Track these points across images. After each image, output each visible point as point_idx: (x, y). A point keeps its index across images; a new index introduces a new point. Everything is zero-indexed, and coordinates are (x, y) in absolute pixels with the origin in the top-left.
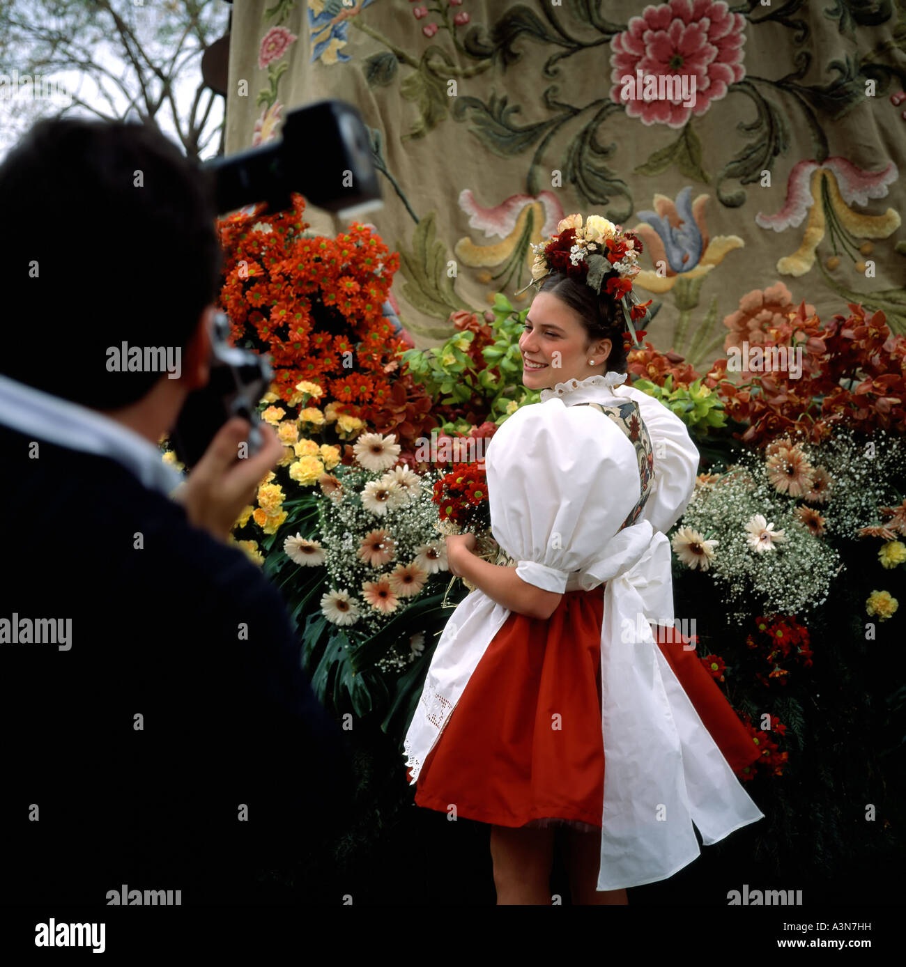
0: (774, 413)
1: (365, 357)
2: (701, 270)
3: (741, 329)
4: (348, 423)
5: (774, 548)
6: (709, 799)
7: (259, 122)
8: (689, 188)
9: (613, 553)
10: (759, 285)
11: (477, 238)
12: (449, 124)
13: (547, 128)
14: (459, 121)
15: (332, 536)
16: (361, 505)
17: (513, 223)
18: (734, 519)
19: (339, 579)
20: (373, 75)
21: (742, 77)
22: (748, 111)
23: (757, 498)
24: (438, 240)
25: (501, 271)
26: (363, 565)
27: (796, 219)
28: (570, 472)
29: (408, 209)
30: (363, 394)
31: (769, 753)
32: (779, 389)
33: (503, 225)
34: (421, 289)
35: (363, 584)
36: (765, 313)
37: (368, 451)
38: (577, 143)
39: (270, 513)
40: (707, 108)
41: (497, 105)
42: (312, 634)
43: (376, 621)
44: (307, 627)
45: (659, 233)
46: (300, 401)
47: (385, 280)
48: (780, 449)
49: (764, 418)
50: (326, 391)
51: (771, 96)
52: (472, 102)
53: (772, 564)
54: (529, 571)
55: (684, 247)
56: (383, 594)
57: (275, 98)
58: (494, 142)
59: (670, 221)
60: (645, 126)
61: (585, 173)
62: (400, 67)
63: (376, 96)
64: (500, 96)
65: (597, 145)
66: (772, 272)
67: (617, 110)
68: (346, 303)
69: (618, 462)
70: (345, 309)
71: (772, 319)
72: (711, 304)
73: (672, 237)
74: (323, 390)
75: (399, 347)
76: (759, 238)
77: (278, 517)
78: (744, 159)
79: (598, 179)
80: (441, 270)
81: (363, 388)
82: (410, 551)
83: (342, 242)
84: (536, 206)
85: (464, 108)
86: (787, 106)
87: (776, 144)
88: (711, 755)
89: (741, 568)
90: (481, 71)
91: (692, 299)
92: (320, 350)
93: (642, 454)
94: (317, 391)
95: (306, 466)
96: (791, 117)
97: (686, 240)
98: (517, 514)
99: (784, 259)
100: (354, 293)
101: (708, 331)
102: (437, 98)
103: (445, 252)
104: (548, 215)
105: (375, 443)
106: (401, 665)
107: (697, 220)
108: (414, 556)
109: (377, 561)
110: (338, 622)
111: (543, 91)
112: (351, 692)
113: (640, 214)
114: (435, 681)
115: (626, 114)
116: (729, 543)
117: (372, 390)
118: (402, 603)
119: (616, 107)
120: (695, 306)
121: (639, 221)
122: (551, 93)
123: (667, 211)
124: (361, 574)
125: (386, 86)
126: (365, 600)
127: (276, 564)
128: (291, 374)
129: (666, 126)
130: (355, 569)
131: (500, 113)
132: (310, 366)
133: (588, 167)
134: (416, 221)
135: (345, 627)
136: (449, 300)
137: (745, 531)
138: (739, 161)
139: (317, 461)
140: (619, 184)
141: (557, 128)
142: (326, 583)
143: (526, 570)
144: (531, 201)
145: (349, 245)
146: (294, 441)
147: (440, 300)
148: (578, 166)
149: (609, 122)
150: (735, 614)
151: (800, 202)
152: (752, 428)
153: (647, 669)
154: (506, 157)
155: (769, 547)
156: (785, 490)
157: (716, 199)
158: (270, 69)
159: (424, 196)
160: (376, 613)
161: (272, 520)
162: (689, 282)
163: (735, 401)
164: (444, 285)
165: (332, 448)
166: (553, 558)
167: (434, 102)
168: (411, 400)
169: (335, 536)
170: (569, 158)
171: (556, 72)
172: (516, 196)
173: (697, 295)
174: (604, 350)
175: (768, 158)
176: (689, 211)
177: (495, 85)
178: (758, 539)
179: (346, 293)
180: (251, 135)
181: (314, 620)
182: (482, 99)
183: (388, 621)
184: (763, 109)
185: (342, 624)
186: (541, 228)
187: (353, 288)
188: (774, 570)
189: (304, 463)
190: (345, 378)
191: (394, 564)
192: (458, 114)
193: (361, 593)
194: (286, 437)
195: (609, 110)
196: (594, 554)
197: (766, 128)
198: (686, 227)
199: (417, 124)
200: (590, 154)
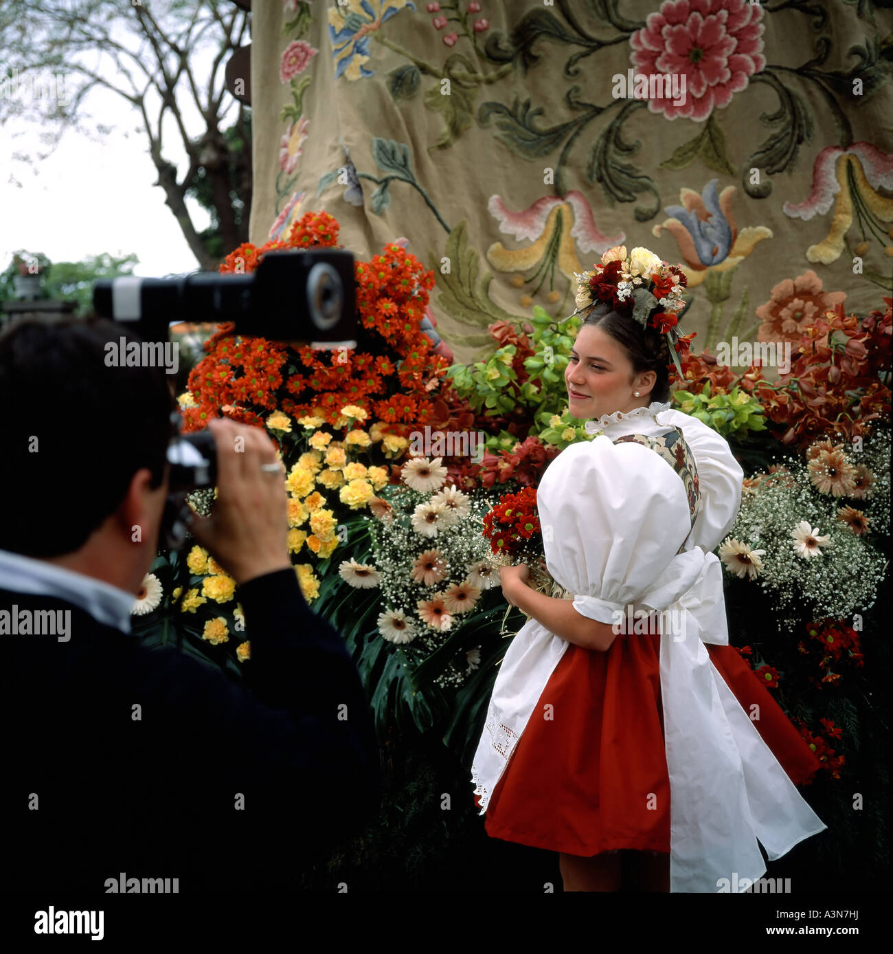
0: (812, 415)
1: (407, 376)
2: (730, 262)
3: (774, 319)
4: (393, 443)
5: (820, 553)
6: (771, 813)
7: (285, 137)
8: (715, 180)
9: (667, 582)
10: (789, 274)
11: (508, 243)
12: (474, 131)
13: (571, 129)
14: (485, 128)
15: (385, 558)
16: (411, 527)
17: (542, 225)
18: (780, 527)
19: (394, 601)
20: (397, 89)
21: (762, 67)
22: (770, 101)
23: (801, 503)
24: (470, 248)
25: (533, 275)
26: (417, 586)
27: (823, 207)
28: (622, 509)
29: (439, 219)
30: (407, 414)
31: (826, 758)
32: (817, 391)
33: (533, 227)
34: (456, 297)
35: (418, 603)
36: (797, 302)
37: (415, 474)
38: (602, 142)
39: (323, 539)
40: (729, 101)
41: (520, 109)
42: (371, 653)
43: (433, 638)
44: (365, 647)
45: (687, 227)
46: (345, 424)
47: (422, 299)
48: (821, 451)
49: (803, 420)
50: (370, 413)
51: (792, 84)
52: (496, 108)
53: (819, 570)
54: (584, 605)
55: (713, 240)
56: (438, 611)
57: (300, 113)
58: (519, 146)
59: (697, 214)
60: (668, 121)
61: (611, 170)
62: (423, 78)
63: (402, 110)
64: (523, 100)
65: (622, 143)
66: (802, 261)
67: (640, 107)
68: (385, 325)
69: (668, 497)
70: (385, 331)
71: (804, 307)
72: (743, 296)
73: (700, 230)
74: (367, 412)
75: (439, 364)
76: (786, 227)
77: (331, 542)
78: (768, 149)
79: (624, 176)
80: (474, 279)
81: (407, 409)
82: (462, 569)
83: (378, 264)
84: (565, 208)
85: (489, 114)
86: (810, 93)
87: (800, 131)
88: (772, 769)
89: (789, 576)
90: (502, 76)
91: (724, 292)
92: (363, 372)
93: (689, 479)
94: (361, 414)
95: (355, 490)
96: (814, 104)
97: (714, 233)
98: (572, 552)
99: (813, 247)
100: (393, 315)
101: (741, 322)
102: (461, 106)
103: (477, 259)
104: (577, 215)
105: (422, 467)
106: (458, 681)
107: (724, 212)
108: (466, 574)
109: (430, 579)
110: (395, 641)
111: (565, 92)
112: (412, 709)
113: (668, 209)
114: (498, 711)
115: (649, 111)
116: (776, 551)
117: (416, 411)
118: (457, 619)
119: (639, 104)
120: (727, 298)
121: (668, 217)
122: (573, 94)
123: (695, 205)
124: (414, 594)
125: (410, 99)
126: (420, 618)
127: (332, 588)
128: (335, 398)
129: (689, 119)
130: (409, 589)
131: (524, 116)
132: (354, 389)
133: (614, 165)
134: (448, 230)
135: (402, 645)
136: (484, 308)
137: (791, 537)
138: (764, 152)
139: (367, 484)
140: (645, 180)
141: (581, 128)
142: (382, 604)
143: (583, 604)
144: (559, 203)
145: (385, 267)
146: (341, 465)
147: (476, 308)
148: (604, 164)
149: (632, 119)
150: (785, 621)
151: (827, 189)
152: (792, 430)
153: (706, 692)
154: (532, 160)
155: (815, 552)
156: (828, 491)
157: (743, 191)
158: (293, 84)
159: (454, 205)
160: (432, 631)
161: (325, 545)
162: (719, 275)
163: (774, 404)
164: (479, 293)
165: (379, 469)
166: (609, 593)
167: (459, 111)
168: (454, 415)
169: (388, 559)
170: (594, 157)
171: (577, 72)
172: (544, 198)
173: (728, 288)
174: (649, 382)
175: (793, 146)
176: (716, 204)
177: (517, 88)
178: (804, 545)
179: (385, 315)
180: (278, 151)
181: (371, 639)
182: (505, 104)
183: (444, 638)
184: (786, 98)
185: (399, 642)
186: (570, 228)
187: (390, 309)
188: (821, 576)
189: (353, 487)
190: (388, 400)
191: (448, 583)
192: (483, 120)
193: (416, 611)
194: (334, 461)
195: (632, 107)
196: (649, 586)
197: (789, 117)
198: (714, 220)
199: (444, 135)
200: (615, 152)
